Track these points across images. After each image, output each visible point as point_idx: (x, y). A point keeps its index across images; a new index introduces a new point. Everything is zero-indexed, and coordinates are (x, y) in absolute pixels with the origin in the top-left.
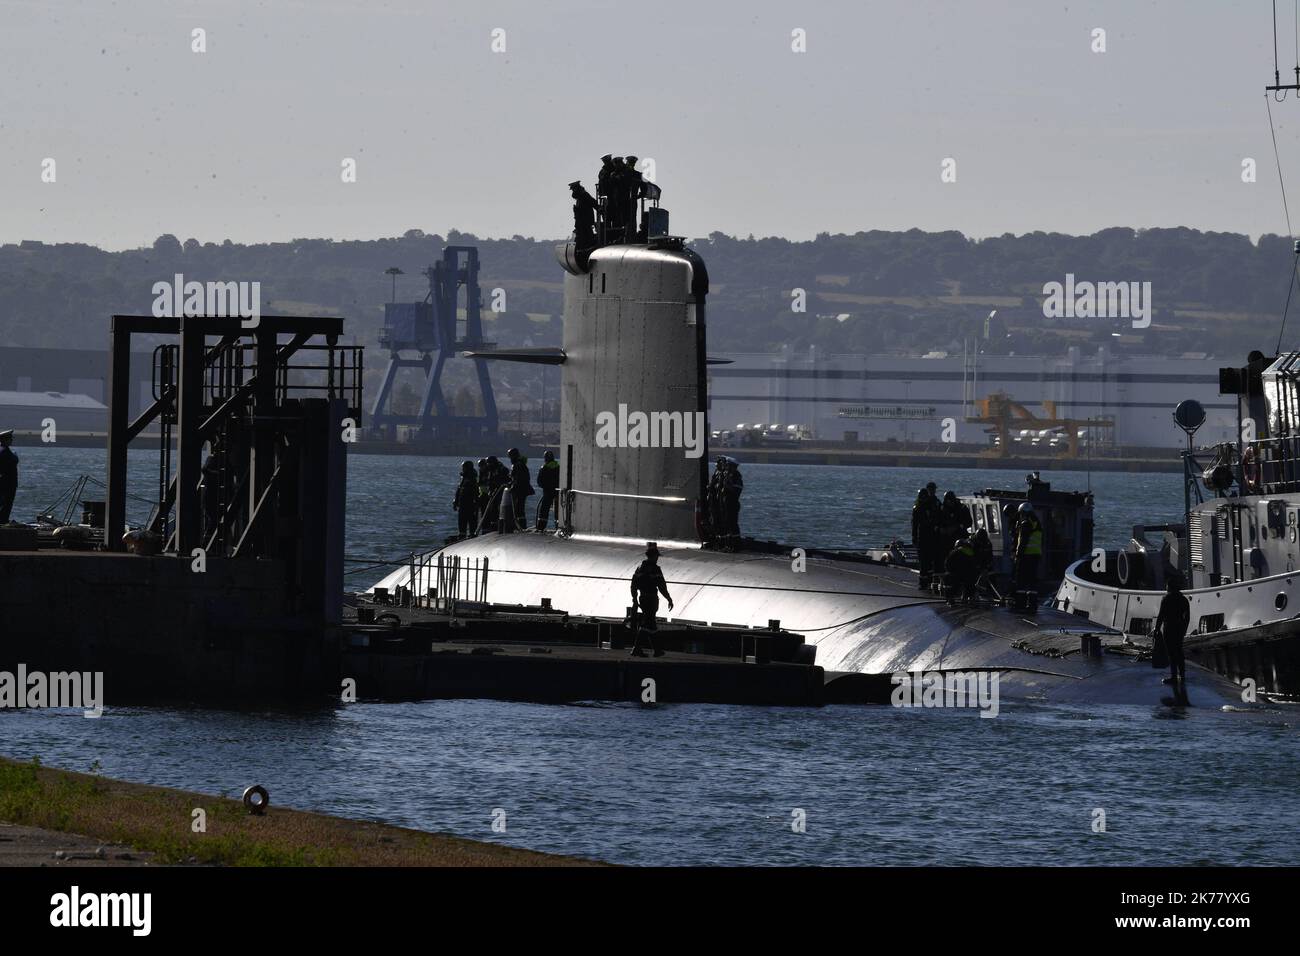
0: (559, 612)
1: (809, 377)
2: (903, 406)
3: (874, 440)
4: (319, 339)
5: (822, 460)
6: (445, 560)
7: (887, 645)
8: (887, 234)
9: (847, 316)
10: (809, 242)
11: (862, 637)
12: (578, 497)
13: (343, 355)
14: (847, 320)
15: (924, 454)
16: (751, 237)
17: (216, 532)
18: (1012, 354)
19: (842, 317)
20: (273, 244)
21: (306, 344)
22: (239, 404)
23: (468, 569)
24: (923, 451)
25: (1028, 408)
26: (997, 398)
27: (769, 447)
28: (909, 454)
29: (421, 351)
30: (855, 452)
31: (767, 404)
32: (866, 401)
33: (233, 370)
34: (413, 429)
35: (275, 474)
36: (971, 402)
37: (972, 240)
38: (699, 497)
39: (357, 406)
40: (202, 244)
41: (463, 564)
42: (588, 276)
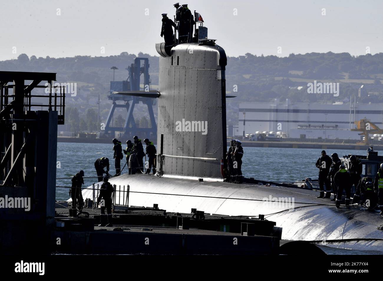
0: (162, 210)
1: (285, 112)
2: (324, 124)
3: (312, 138)
4: (45, 83)
5: (291, 146)
7: (317, 227)
8: (319, 54)
9: (302, 87)
10: (286, 57)
11: (304, 223)
12: (166, 158)
14: (302, 89)
15: (333, 144)
16: (262, 55)
18: (370, 103)
19: (300, 88)
20: (66, 57)
22: (6, 113)
23: (120, 191)
24: (333, 143)
25: (376, 125)
26: (363, 120)
27: (269, 141)
29: (125, 101)
30: (305, 143)
31: (268, 123)
32: (309, 122)
33: (4, 98)
34: (122, 133)
35: (23, 146)
36: (353, 123)
37: (354, 56)
38: (222, 158)
39: (62, 114)
40: (38, 58)
41: (118, 189)
42: (171, 57)
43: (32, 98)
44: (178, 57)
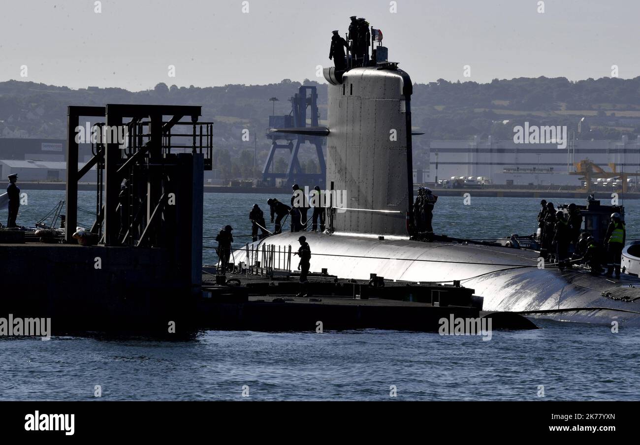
0: (332, 276)
1: (488, 152)
2: (536, 167)
3: (522, 184)
4: (187, 118)
5: (495, 195)
6: (266, 247)
7: (526, 295)
9: (508, 121)
10: (489, 84)
11: (511, 290)
13: (201, 128)
14: (507, 123)
15: (547, 191)
16: (459, 81)
17: (128, 232)
18: (592, 140)
19: (505, 122)
21: (179, 121)
22: (140, 157)
23: (279, 252)
24: (547, 189)
25: (600, 167)
26: (585, 161)
27: (468, 188)
28: (539, 191)
29: (288, 140)
30: (512, 190)
31: (467, 165)
32: (517, 164)
33: (137, 138)
34: (284, 180)
35: (161, 198)
36: (572, 165)
37: (572, 82)
38: (408, 211)
39: (209, 157)
40: (179, 88)
41: (277, 249)
42: (342, 85)
43: (172, 138)
44: (351, 85)
